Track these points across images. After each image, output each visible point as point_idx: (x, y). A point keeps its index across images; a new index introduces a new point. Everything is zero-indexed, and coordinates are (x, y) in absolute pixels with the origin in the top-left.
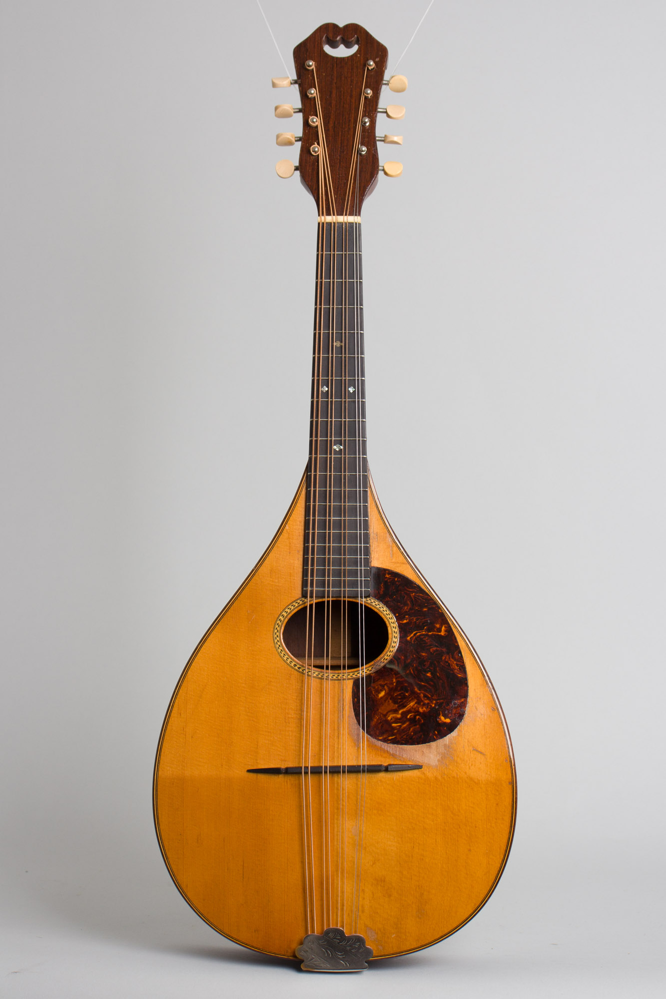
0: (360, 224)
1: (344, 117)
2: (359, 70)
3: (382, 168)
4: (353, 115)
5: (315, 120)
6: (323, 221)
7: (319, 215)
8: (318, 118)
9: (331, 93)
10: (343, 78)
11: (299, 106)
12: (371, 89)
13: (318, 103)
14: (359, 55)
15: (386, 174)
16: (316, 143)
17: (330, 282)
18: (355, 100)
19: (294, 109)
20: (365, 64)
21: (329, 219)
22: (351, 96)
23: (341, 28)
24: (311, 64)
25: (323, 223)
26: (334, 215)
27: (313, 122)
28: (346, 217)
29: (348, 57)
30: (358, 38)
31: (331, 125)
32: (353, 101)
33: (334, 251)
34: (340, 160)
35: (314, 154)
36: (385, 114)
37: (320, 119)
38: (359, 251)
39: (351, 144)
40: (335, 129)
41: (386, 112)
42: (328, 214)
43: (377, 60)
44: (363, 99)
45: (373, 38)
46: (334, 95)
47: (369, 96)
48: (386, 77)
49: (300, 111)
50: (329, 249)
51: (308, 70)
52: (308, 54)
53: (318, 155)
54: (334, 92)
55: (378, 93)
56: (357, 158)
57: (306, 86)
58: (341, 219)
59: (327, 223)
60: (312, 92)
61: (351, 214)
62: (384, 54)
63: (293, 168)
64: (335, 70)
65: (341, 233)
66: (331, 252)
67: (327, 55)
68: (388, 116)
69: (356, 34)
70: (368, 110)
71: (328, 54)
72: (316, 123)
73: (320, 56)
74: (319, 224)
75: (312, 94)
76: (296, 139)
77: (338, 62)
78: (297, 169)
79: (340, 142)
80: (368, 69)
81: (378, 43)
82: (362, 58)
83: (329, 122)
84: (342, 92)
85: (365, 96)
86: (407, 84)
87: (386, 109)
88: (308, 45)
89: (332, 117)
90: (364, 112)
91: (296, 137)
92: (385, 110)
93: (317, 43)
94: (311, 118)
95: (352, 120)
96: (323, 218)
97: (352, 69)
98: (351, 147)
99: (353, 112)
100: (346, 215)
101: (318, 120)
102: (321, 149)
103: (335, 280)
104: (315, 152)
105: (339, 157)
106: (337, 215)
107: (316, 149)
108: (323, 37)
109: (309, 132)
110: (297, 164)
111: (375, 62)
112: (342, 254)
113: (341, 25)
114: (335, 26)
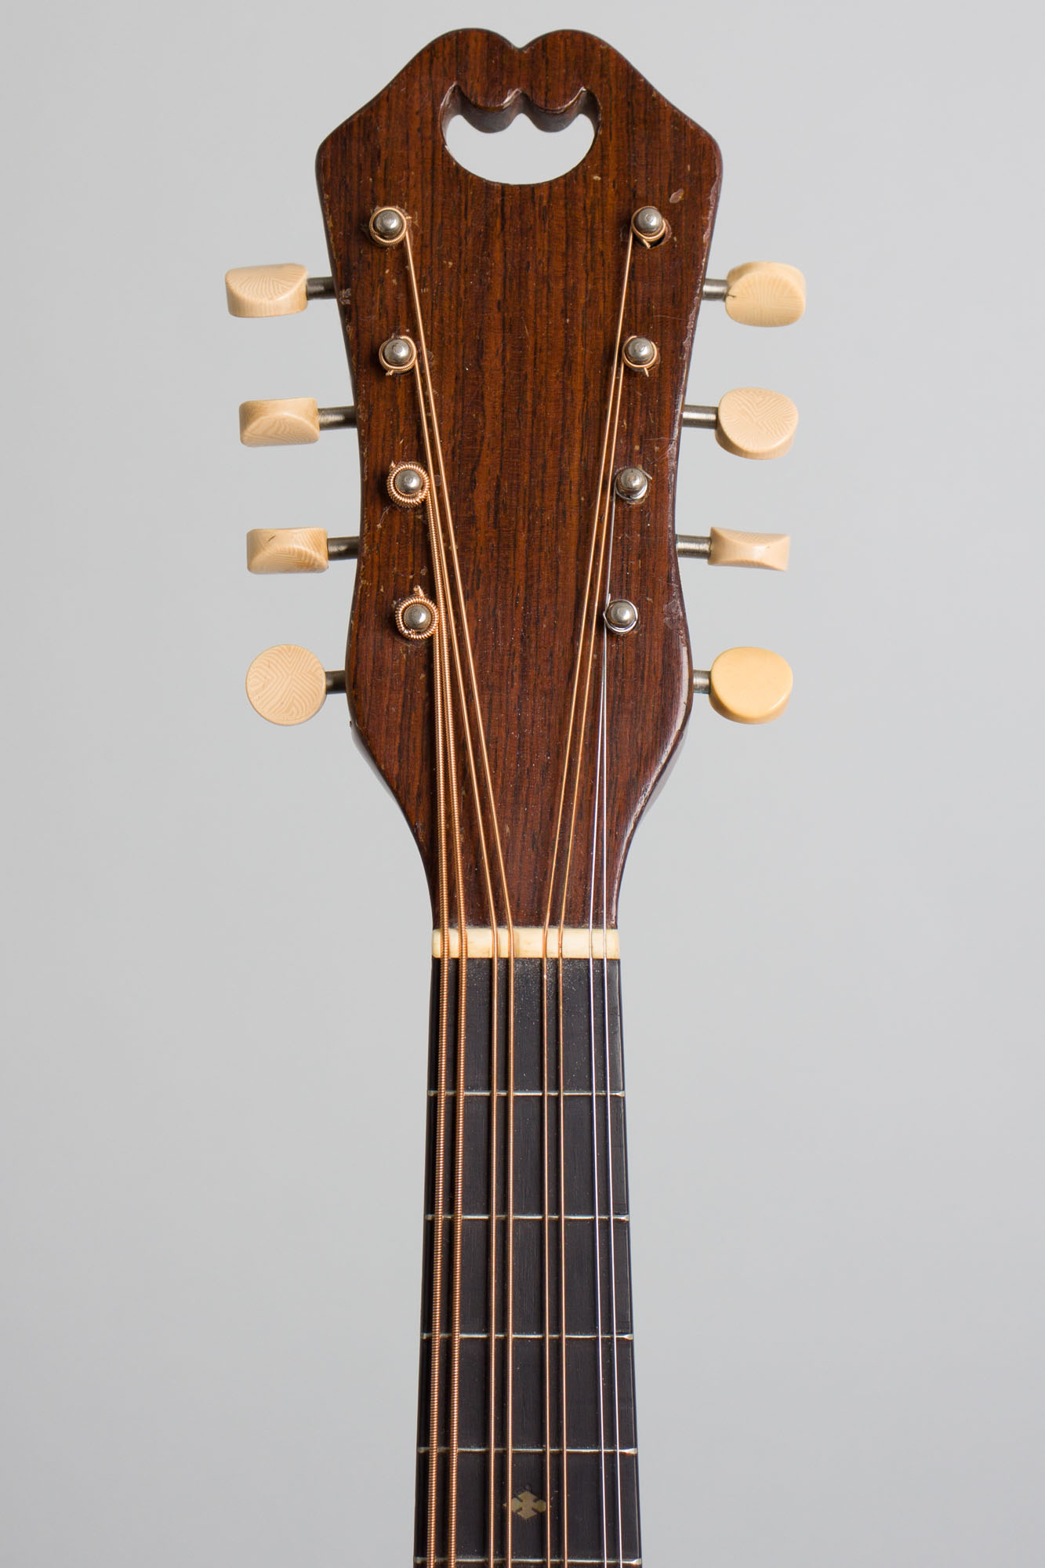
0: (615, 963)
1: (540, 461)
2: (600, 246)
3: (706, 682)
4: (577, 454)
5: (414, 483)
6: (455, 954)
7: (437, 923)
8: (426, 469)
9: (480, 348)
10: (532, 284)
11: (345, 398)
12: (651, 337)
13: (428, 393)
14: (597, 178)
15: (719, 706)
16: (419, 590)
17: (488, 1222)
18: (586, 384)
19: (322, 411)
20: (626, 223)
21: (481, 942)
22: (568, 364)
23: (521, 50)
24: (394, 224)
25: (456, 962)
26: (501, 922)
27: (408, 491)
28: (553, 933)
29: (550, 184)
30: (590, 95)
31: (482, 496)
32: (578, 384)
33: (505, 1086)
34: (524, 660)
35: (414, 636)
36: (711, 433)
37: (437, 471)
38: (614, 1088)
39: (571, 583)
40: (501, 515)
41: (715, 425)
42: (479, 919)
43: (677, 197)
44: (618, 377)
45: (659, 96)
46: (492, 362)
47: (645, 367)
48: (716, 266)
49: (349, 419)
50: (483, 1077)
51: (383, 247)
52: (380, 172)
53: (431, 639)
54: (494, 343)
55: (682, 349)
56: (598, 649)
57: (375, 317)
58: (531, 942)
59: (469, 960)
60: (403, 353)
61: (577, 919)
62: (705, 171)
63: (323, 683)
64: (498, 245)
65: (535, 1003)
66: (490, 1087)
67: (459, 176)
68: (725, 442)
69: (583, 80)
70: (640, 426)
71: (466, 173)
72: (421, 496)
73: (433, 183)
74: (437, 963)
75: (399, 362)
76: (334, 549)
77: (507, 210)
78: (336, 684)
79: (521, 575)
80: (637, 241)
81: (679, 121)
82: (611, 191)
83: (473, 481)
84: (530, 348)
85: (626, 367)
86: (804, 300)
87: (716, 411)
88: (382, 130)
89: (486, 461)
90: (626, 435)
91: (330, 542)
92: (712, 417)
93: (416, 125)
94: (396, 469)
95: (575, 476)
96: (453, 936)
97: (570, 241)
98: (572, 595)
99: (577, 435)
100: (554, 922)
101: (430, 481)
102: (440, 614)
103: (512, 1217)
104: (419, 629)
105: (517, 646)
106: (516, 924)
107: (423, 618)
108: (443, 95)
109: (388, 527)
110: (340, 665)
111: (666, 211)
112: (541, 1098)
113: (520, 38)
114: (493, 42)
